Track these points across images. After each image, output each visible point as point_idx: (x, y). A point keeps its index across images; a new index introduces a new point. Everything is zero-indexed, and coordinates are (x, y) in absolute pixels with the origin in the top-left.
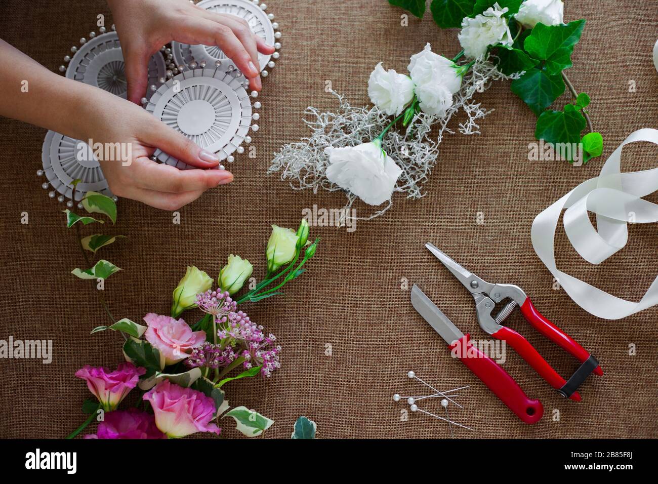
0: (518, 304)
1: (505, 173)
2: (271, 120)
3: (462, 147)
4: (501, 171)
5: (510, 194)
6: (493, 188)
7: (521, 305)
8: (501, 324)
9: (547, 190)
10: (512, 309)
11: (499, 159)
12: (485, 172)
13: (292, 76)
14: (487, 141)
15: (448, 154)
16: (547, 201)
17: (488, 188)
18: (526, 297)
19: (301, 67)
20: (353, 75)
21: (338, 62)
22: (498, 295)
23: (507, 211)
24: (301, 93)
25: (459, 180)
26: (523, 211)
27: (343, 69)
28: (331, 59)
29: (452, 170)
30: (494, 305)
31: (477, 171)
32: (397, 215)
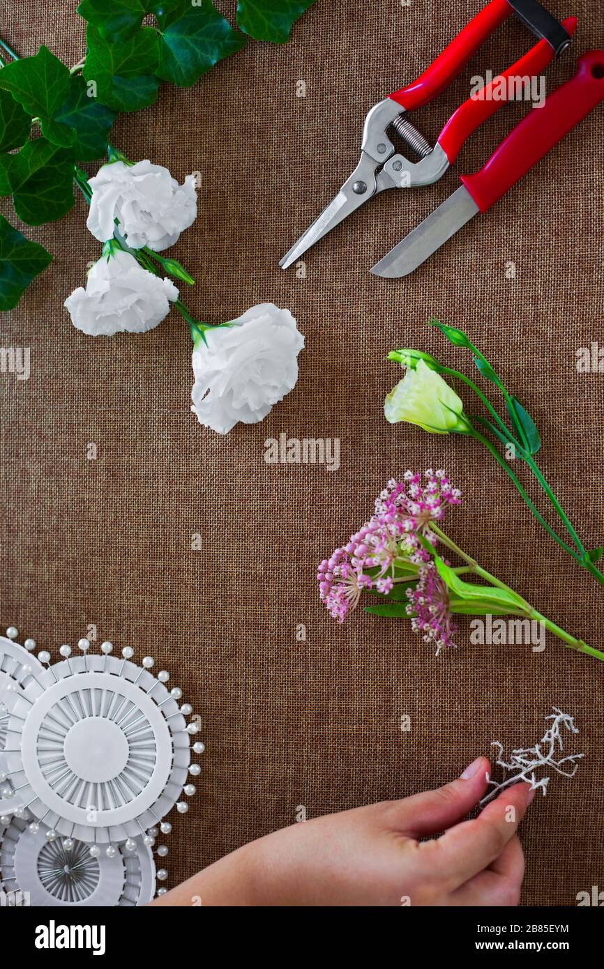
0: (400, 114)
1: (280, 131)
2: (173, 549)
3: (231, 206)
4: (275, 139)
5: (318, 124)
6: (307, 152)
7: (402, 109)
8: (432, 145)
9: (313, 59)
10: (408, 125)
11: (255, 141)
12: (278, 167)
13: (93, 509)
14: (221, 162)
15: (244, 232)
16: (332, 57)
17: (308, 162)
18: (389, 99)
19: (77, 492)
20: (94, 400)
21: (71, 425)
22: (381, 147)
23: (349, 129)
24: (125, 495)
25: (292, 213)
26: (350, 100)
27: (82, 417)
28: (63, 439)
29: (273, 225)
30: (399, 157)
31: (275, 180)
32: (353, 322)
